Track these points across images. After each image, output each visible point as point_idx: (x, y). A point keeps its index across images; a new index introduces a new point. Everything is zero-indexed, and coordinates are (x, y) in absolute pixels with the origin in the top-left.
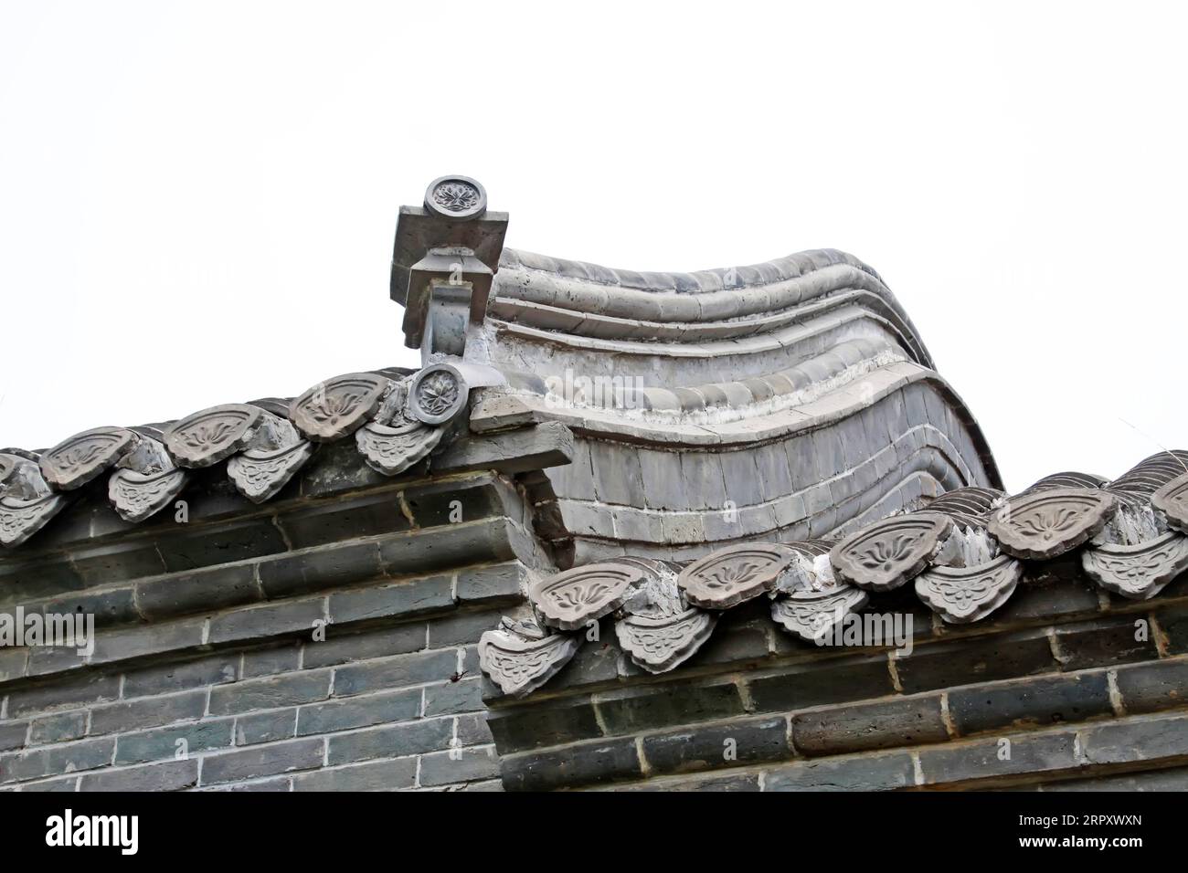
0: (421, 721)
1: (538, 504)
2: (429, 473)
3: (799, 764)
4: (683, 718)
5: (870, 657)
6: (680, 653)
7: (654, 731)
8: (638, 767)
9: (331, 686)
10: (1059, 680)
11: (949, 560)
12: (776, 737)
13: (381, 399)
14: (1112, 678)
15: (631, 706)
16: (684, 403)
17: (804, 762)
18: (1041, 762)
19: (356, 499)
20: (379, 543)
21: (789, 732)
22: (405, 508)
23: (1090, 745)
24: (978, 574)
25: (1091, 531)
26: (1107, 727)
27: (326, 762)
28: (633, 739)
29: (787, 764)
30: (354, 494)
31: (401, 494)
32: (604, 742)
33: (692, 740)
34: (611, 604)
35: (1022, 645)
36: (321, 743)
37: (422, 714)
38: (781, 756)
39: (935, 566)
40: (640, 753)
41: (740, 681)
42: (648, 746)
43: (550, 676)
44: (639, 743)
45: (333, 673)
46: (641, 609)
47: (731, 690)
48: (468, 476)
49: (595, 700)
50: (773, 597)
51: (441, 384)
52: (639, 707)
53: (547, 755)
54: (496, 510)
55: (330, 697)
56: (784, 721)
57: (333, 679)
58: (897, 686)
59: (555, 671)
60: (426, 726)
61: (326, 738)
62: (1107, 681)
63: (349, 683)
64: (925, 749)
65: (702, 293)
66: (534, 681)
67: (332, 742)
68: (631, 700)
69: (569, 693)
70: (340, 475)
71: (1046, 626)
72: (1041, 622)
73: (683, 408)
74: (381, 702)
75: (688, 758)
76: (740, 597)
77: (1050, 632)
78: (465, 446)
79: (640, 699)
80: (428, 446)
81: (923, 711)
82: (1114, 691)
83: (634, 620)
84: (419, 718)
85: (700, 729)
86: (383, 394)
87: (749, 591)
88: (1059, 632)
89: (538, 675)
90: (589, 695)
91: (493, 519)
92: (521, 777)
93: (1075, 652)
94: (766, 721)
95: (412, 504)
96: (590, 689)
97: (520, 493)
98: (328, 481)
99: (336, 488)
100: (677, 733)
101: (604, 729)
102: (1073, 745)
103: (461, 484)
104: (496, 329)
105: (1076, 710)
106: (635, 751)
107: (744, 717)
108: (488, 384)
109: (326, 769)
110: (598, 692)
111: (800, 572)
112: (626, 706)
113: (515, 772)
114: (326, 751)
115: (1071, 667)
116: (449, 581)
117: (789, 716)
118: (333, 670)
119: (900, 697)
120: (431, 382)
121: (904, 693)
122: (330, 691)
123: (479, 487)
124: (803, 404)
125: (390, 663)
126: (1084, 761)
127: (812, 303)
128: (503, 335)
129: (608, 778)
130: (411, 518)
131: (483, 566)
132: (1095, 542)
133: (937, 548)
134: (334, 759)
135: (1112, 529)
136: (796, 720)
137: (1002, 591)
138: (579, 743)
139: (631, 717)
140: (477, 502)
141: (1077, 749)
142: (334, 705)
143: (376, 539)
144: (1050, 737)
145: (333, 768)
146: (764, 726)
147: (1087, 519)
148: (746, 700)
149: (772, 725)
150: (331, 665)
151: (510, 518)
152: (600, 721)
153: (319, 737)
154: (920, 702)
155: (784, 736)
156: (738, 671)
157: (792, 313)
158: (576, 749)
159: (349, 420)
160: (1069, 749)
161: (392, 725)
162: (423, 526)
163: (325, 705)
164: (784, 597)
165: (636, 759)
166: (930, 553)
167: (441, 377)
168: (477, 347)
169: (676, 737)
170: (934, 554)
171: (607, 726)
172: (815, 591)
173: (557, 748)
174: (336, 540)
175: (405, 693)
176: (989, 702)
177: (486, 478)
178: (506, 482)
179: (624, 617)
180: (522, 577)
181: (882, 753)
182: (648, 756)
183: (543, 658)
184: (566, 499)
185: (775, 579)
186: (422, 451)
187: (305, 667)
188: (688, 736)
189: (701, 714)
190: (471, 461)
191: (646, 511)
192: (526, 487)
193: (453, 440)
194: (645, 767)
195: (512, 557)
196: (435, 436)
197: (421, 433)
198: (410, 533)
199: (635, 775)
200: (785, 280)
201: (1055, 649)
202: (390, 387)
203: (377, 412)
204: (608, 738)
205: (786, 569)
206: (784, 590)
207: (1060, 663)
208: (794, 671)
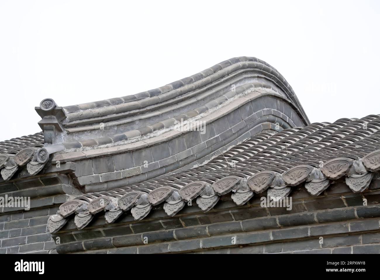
0: (46, 233)
1: (73, 179)
2: (44, 173)
3: (115, 249)
4: (92, 237)
5: (126, 225)
6: (84, 225)
7: (86, 240)
8: (83, 249)
9: (29, 223)
10: (164, 232)
11: (140, 203)
12: (109, 243)
13: (33, 155)
14: (174, 232)
15: (80, 234)
16: (142, 133)
17: (117, 249)
18: (161, 251)
19: (31, 179)
20: (36, 189)
21: (112, 242)
22: (41, 182)
23: (171, 247)
24: (143, 208)
25: (166, 198)
26: (175, 243)
27: (26, 243)
28: (82, 242)
29: (113, 249)
30: (29, 178)
31: (39, 178)
32: (76, 243)
33: (93, 243)
34: (73, 211)
35: (156, 224)
36: (26, 238)
37: (46, 232)
38: (112, 247)
39: (136, 205)
40: (83, 246)
41: (101, 230)
42: (85, 244)
43: (60, 228)
44: (83, 243)
45: (29, 220)
46: (81, 212)
47: (99, 232)
48: (53, 174)
49: (73, 233)
50: (105, 211)
51: (43, 153)
52: (82, 235)
53: (65, 245)
54: (60, 182)
55: (28, 226)
56: (111, 239)
57: (29, 222)
58: (133, 232)
59: (61, 227)
60: (46, 234)
61: (27, 237)
62: (173, 233)
63: (33, 222)
64: (140, 246)
65: (162, 94)
66: (56, 230)
67: (28, 237)
68: (80, 233)
69: (67, 231)
70: (26, 173)
71: (160, 220)
72: (159, 219)
73: (142, 135)
74: (38, 228)
75: (93, 247)
76: (96, 212)
77: (161, 221)
78: (51, 167)
79: (82, 233)
80: (40, 169)
81: (138, 238)
82: (174, 235)
83: (79, 215)
84: (45, 233)
85: (95, 240)
86: (33, 154)
87: (99, 210)
88: (162, 221)
89: (57, 229)
90: (72, 232)
91: (60, 184)
92: (60, 250)
93: (167, 225)
94: (108, 239)
95: (42, 180)
96: (72, 231)
97: (68, 177)
98: (24, 174)
99: (25, 177)
100: (91, 241)
101: (76, 239)
102: (168, 247)
103: (51, 176)
104: (67, 132)
105: (168, 239)
106: (82, 245)
107: (103, 238)
108: (58, 151)
109: (26, 244)
110: (73, 231)
111: (112, 205)
112: (79, 235)
113: (59, 249)
114: (27, 240)
115: (166, 229)
116: (53, 198)
117: (112, 238)
118: (29, 219)
119: (134, 234)
120: (41, 152)
121: (135, 233)
122: (29, 225)
123: (55, 177)
124: (203, 117)
125: (41, 218)
126: (169, 251)
127: (219, 80)
128: (69, 133)
129: (78, 251)
130: (43, 184)
131: (59, 195)
132: (167, 201)
133: (137, 201)
134: (28, 242)
135: (171, 198)
136: (113, 239)
137: (146, 213)
138: (71, 242)
139: (81, 237)
140: (55, 181)
141: (168, 248)
142: (29, 228)
143: (36, 188)
144: (163, 245)
145: (28, 244)
146: (107, 240)
147: (165, 196)
148: (104, 234)
149: (109, 240)
150: (29, 218)
151: (64, 184)
152: (75, 238)
153: (25, 236)
154: (137, 236)
155: (111, 243)
156: (101, 227)
157: (205, 88)
158: (71, 244)
159: (25, 161)
160: (167, 247)
161: (40, 234)
162: (45, 185)
163: (27, 228)
164: (108, 211)
165: (83, 247)
166: (135, 202)
167: (43, 151)
168: (60, 138)
169: (90, 242)
170: (136, 202)
171: (77, 239)
172: (116, 209)
173: (67, 243)
174: (28, 188)
175: (43, 226)
176: (150, 237)
177: (56, 175)
178: (63, 175)
179: (77, 214)
180: (67, 198)
181: (132, 247)
182: (85, 246)
183: (59, 224)
184: (81, 177)
185: (105, 207)
186: (39, 170)
187: (24, 218)
188: (92, 242)
189: (95, 237)
190: (53, 171)
191: (115, 172)
192: (70, 175)
193: (49, 165)
194: (84, 249)
195: (65, 193)
196: (42, 166)
197: (40, 165)
198: (43, 187)
199: (82, 250)
200: (205, 77)
201: (163, 225)
202: (35, 152)
203: (32, 159)
204: (77, 242)
205: (108, 204)
206: (107, 209)
207: (164, 228)
208: (111, 228)
